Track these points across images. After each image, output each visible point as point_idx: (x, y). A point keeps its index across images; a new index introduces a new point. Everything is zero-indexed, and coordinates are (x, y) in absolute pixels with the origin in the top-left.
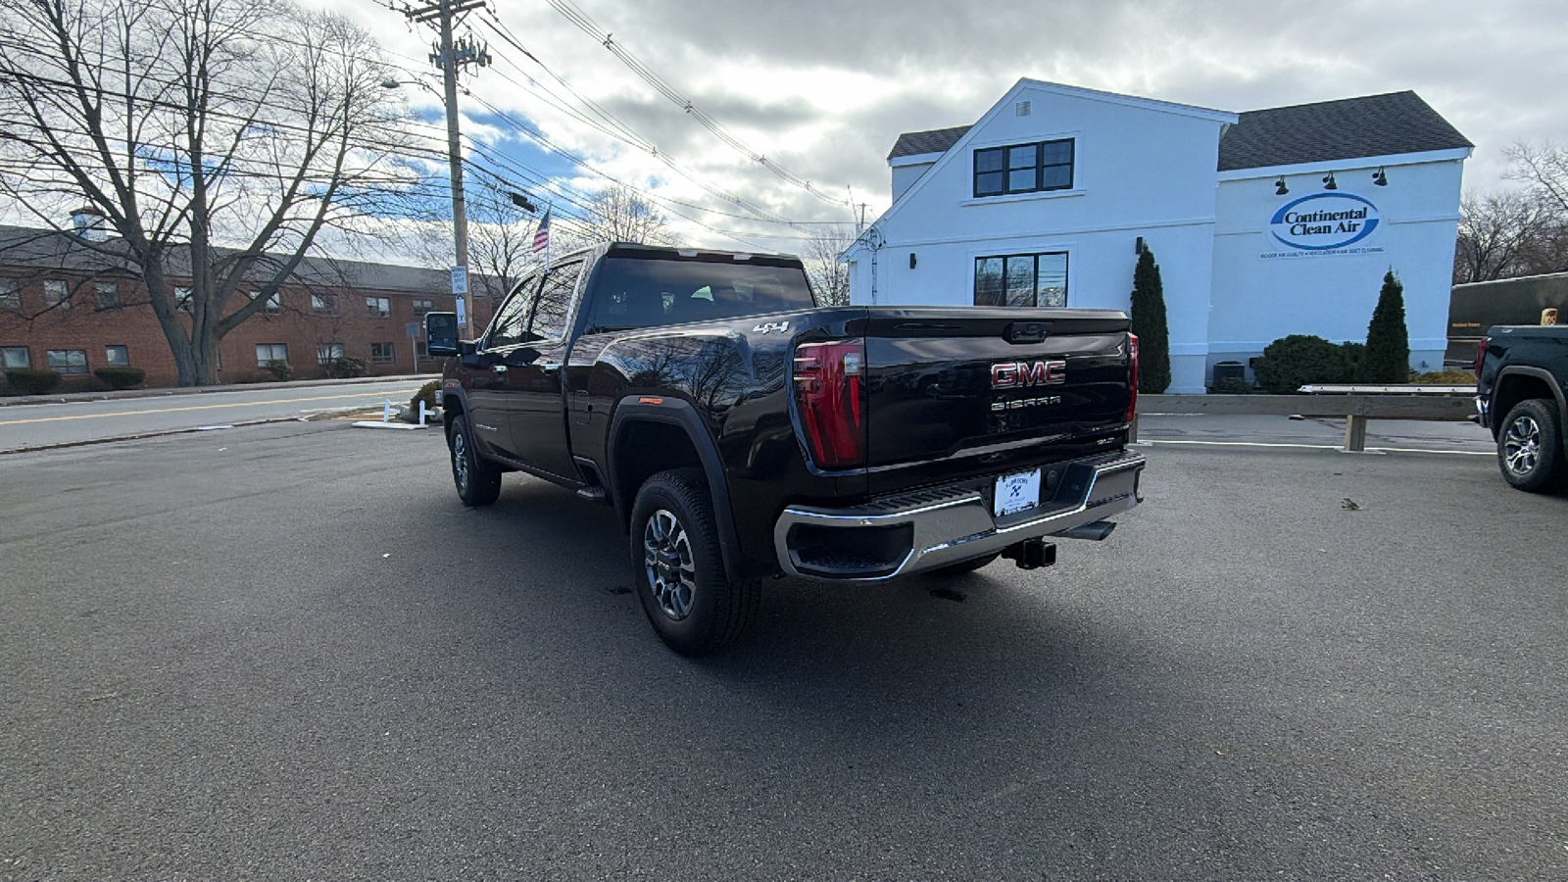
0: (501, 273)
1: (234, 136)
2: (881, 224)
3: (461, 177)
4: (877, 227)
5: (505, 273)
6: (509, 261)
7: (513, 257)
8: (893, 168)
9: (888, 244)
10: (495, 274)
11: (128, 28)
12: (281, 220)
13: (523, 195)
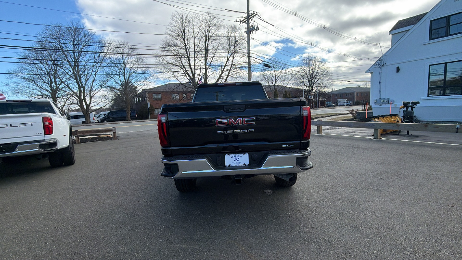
0: (274, 85)
1: (211, 59)
2: (384, 57)
3: (250, 61)
4: (382, 58)
5: (275, 84)
6: (276, 81)
7: (277, 80)
8: (392, 35)
9: (387, 64)
10: (272, 85)
11: (195, 39)
12: (221, 77)
13: (267, 64)
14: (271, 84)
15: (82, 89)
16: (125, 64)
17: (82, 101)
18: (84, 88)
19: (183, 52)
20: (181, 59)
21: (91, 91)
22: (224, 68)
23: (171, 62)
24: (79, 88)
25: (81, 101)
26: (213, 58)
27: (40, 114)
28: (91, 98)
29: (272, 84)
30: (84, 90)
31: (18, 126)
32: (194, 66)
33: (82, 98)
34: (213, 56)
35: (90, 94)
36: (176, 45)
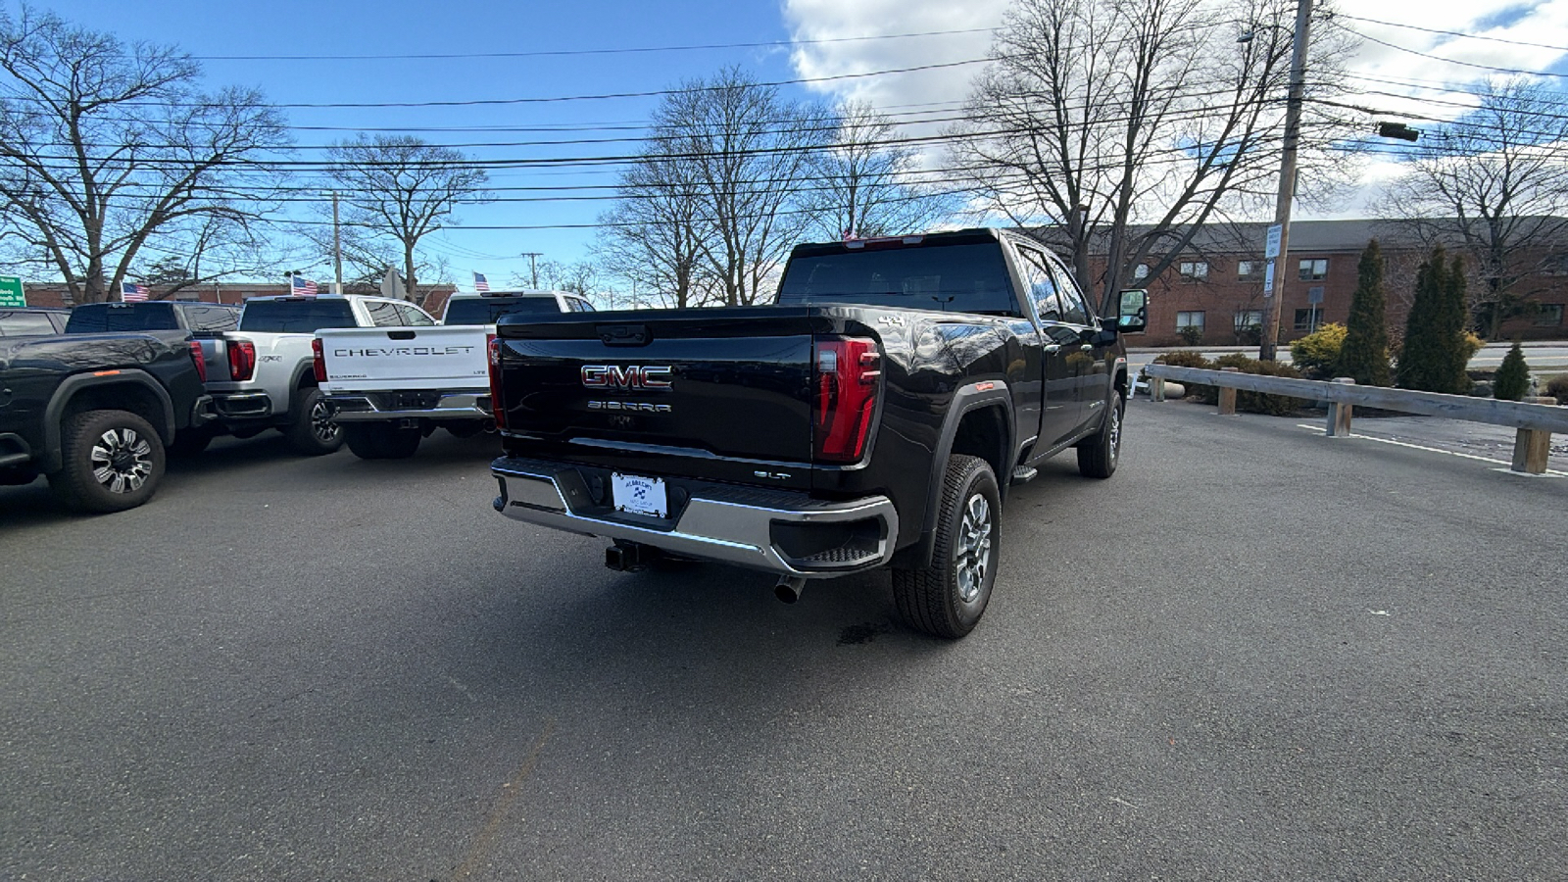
12: (1193, 194)
13: (1400, 120)
14: (1472, 212)
15: (737, 256)
16: (855, 177)
17: (735, 291)
18: (742, 254)
19: (1045, 113)
20: (1034, 140)
21: (758, 262)
22: (1211, 159)
23: (997, 156)
24: (731, 254)
25: (731, 289)
26: (1158, 121)
27: (481, 327)
28: (756, 281)
29: (1484, 209)
30: (742, 260)
31: (444, 351)
32: (1081, 159)
33: (736, 281)
34: (1160, 116)
35: (755, 270)
36: (1022, 91)
